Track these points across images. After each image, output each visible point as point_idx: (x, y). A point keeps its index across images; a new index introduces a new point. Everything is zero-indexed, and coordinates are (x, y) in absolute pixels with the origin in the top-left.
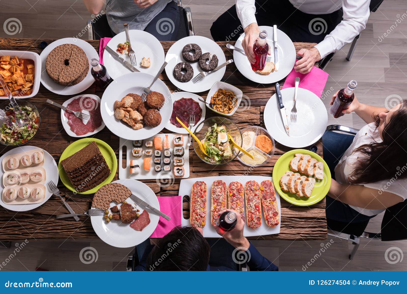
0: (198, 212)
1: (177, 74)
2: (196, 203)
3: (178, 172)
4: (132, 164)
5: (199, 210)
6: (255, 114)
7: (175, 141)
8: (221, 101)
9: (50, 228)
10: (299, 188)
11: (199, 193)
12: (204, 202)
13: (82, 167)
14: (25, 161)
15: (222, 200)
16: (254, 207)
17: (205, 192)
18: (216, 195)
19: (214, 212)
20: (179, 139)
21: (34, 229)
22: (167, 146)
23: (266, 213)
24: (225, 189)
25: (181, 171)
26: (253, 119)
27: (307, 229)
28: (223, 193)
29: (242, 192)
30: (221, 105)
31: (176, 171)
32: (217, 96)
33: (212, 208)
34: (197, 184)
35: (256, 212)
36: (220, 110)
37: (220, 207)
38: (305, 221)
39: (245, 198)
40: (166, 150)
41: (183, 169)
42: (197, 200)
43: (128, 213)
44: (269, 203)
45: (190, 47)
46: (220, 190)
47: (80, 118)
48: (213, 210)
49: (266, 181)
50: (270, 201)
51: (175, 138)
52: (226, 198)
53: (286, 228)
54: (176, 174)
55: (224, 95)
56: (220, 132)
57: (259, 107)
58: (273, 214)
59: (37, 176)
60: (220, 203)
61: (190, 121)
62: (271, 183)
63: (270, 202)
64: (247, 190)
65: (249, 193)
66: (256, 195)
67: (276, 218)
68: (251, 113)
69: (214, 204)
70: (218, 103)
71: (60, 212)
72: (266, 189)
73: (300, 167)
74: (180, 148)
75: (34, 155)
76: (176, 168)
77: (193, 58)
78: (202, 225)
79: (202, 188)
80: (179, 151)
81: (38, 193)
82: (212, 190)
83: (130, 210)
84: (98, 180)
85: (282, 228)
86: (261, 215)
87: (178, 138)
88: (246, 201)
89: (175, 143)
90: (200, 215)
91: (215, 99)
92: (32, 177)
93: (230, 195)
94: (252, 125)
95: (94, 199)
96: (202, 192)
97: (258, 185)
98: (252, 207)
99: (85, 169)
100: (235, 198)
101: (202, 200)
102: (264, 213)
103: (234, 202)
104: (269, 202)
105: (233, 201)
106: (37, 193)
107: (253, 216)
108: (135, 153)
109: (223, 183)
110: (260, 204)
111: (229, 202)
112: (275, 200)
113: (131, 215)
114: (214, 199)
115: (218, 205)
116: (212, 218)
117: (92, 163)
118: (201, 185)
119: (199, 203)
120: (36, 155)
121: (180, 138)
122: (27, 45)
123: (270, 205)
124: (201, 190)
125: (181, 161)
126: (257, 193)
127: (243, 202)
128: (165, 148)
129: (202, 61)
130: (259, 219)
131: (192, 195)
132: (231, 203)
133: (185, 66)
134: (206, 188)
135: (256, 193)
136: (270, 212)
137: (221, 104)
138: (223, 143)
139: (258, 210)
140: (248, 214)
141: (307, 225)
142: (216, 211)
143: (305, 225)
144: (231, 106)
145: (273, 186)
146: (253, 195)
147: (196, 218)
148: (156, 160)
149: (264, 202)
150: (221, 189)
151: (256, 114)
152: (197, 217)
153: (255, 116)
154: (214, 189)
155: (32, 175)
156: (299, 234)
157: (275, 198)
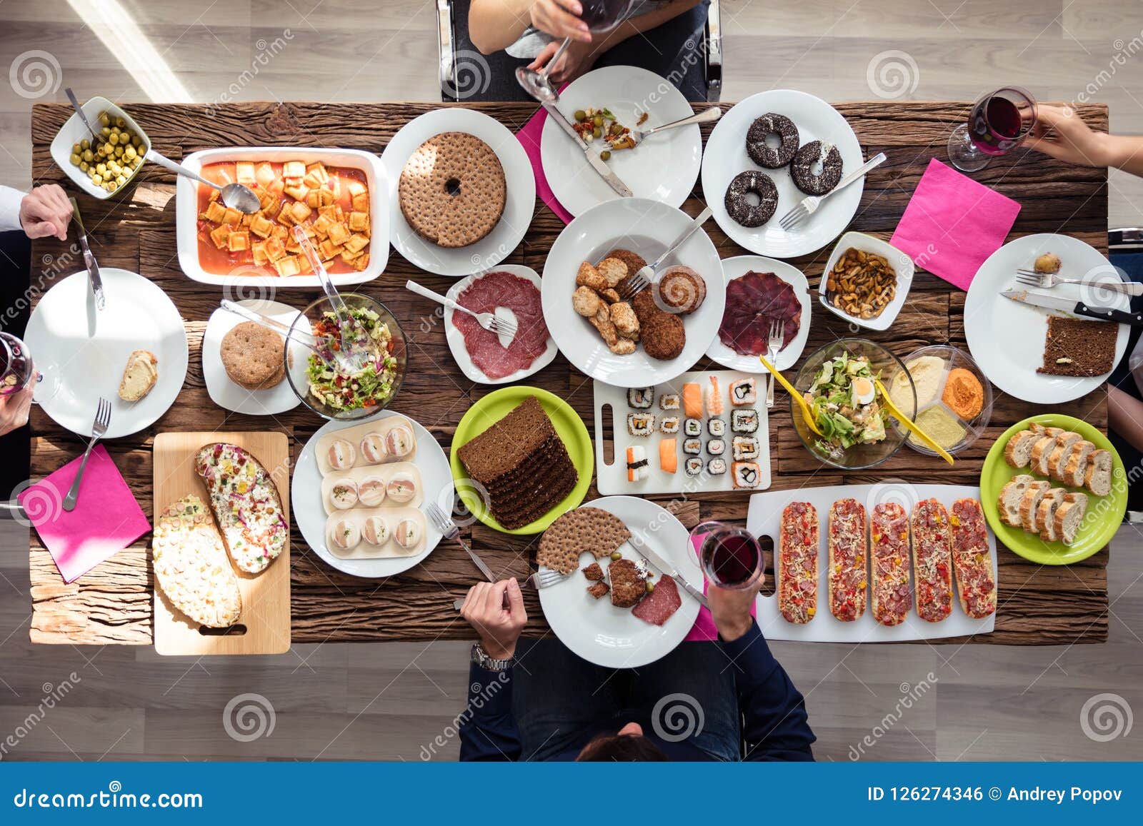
0: (799, 582)
1: (736, 208)
2: (792, 558)
3: (745, 478)
4: (632, 459)
5: (799, 577)
6: (936, 312)
7: (735, 396)
8: (853, 283)
9: (443, 616)
10: (1049, 521)
11: (798, 534)
12: (812, 557)
13: (513, 471)
14: (372, 450)
15: (857, 552)
16: (934, 569)
17: (814, 529)
18: (842, 539)
19: (837, 581)
20: (745, 390)
21: (406, 618)
22: (716, 408)
23: (962, 585)
24: (862, 524)
25: (752, 474)
26: (931, 329)
27: (1060, 621)
28: (858, 534)
29: (906, 529)
30: (853, 296)
31: (739, 475)
32: (843, 270)
33: (832, 573)
34: (796, 510)
35: (939, 581)
36: (850, 308)
37: (850, 569)
38: (1055, 600)
39: (911, 545)
40: (714, 418)
41: (756, 469)
42: (793, 551)
43: (628, 585)
44: (973, 560)
45: (768, 126)
46: (850, 524)
47: (493, 330)
48: (835, 577)
49: (964, 503)
50: (973, 553)
51: (735, 386)
52: (866, 547)
53: (1009, 617)
54: (741, 482)
55: (863, 268)
56: (857, 376)
57: (947, 296)
58: (981, 587)
59: (403, 489)
60: (852, 559)
61: (771, 337)
62: (977, 507)
63: (974, 556)
64: (918, 524)
65: (923, 534)
66: (939, 538)
67: (988, 598)
68: (926, 311)
69: (836, 561)
70: (846, 289)
71: (462, 576)
72: (966, 524)
73: (1055, 466)
74: (749, 413)
75: (391, 436)
76: (739, 466)
77: (778, 158)
78: (809, 615)
79: (806, 521)
80: (745, 421)
81: (411, 533)
82: (831, 524)
83: (633, 576)
84: (550, 500)
85: (999, 618)
86: (951, 587)
87: (742, 387)
88: (915, 554)
89: (736, 401)
90: (802, 590)
91: (837, 276)
92: (390, 492)
93: (875, 539)
94: (927, 345)
95: (542, 545)
96: (807, 532)
97: (943, 512)
98: (929, 570)
99: (521, 474)
100: (887, 546)
101: (807, 551)
102: (959, 585)
103: (885, 558)
104: (971, 556)
105: (883, 553)
106: (408, 532)
107: (932, 591)
108: (637, 428)
109: (857, 505)
110: (950, 560)
111: (873, 556)
112: (987, 551)
113: (635, 589)
114: (835, 548)
115: (845, 564)
116: (831, 597)
117: (538, 460)
118: (803, 514)
119: (799, 560)
120: (397, 435)
121: (747, 386)
122: (340, 120)
123: (973, 563)
124: (805, 526)
125: (751, 449)
126: (943, 532)
127: (908, 556)
128: (712, 414)
129: (800, 166)
130: (945, 599)
131: (782, 537)
132: (879, 558)
133: (756, 183)
134: (817, 519)
135: (940, 533)
136: (975, 583)
137: (854, 292)
138: (862, 406)
139: (945, 576)
140: (920, 587)
141: (1059, 610)
142: (841, 578)
143: (1054, 610)
144: (881, 297)
145: (982, 514)
146: (933, 537)
147: (794, 598)
148: (689, 447)
149: (959, 556)
150: (854, 523)
151: (938, 314)
152: (795, 594)
153: (936, 320)
154: (837, 523)
155: (391, 486)
156: (1038, 631)
157: (987, 547)
